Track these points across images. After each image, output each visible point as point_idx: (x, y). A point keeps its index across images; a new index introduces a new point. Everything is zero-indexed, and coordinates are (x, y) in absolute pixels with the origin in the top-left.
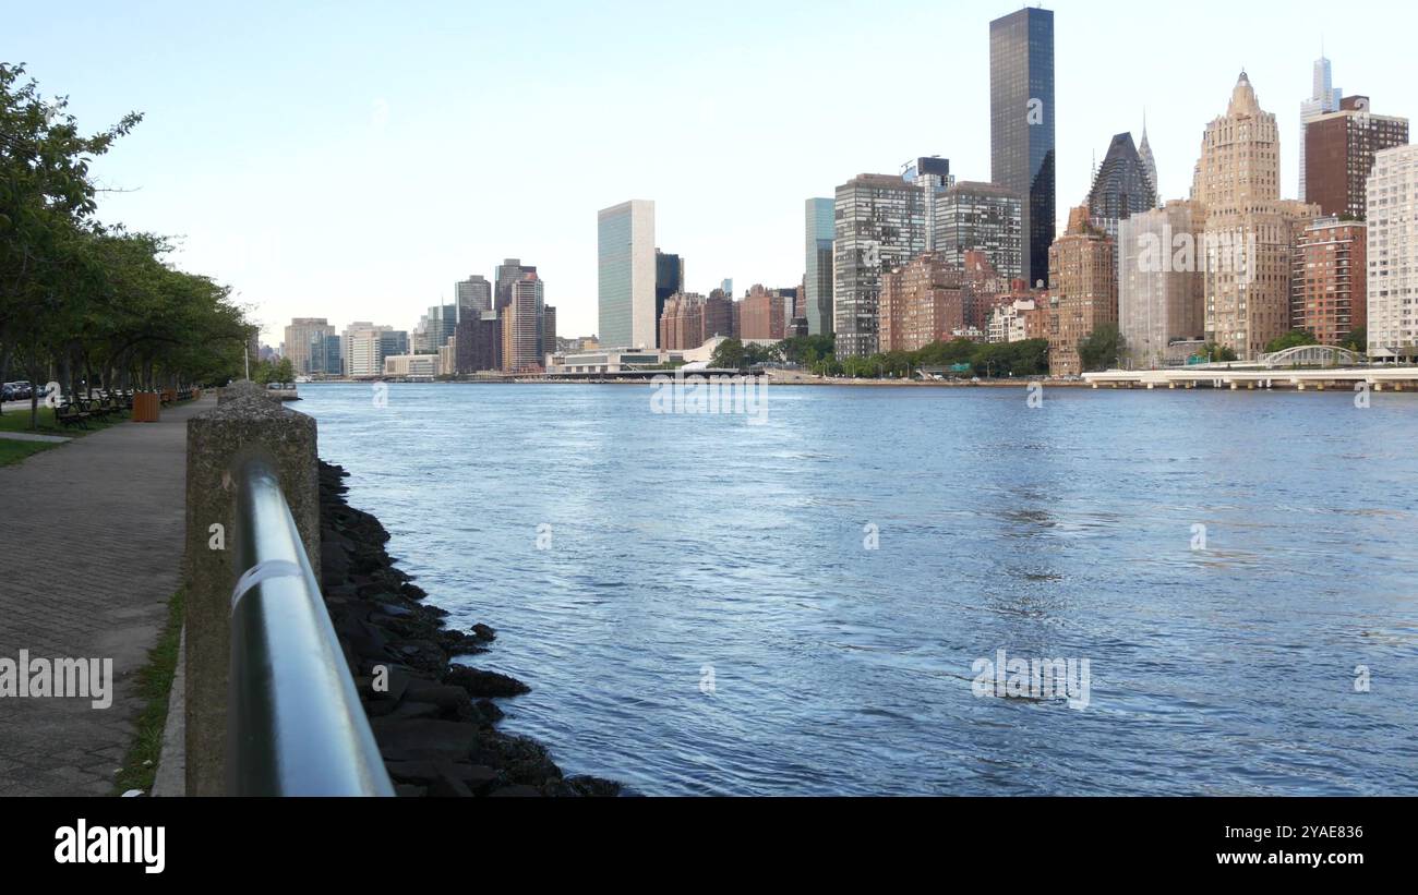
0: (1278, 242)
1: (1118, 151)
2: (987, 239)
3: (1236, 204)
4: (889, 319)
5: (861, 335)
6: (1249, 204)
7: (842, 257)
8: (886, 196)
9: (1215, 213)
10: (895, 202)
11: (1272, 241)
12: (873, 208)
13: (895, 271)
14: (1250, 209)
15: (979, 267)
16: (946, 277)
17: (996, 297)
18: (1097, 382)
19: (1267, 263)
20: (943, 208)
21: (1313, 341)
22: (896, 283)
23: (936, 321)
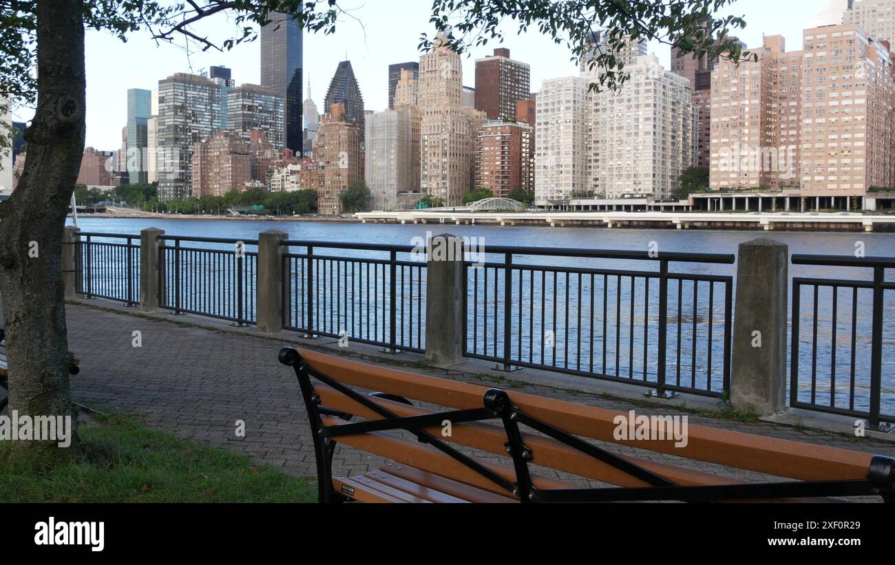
0: (464, 133)
1: (342, 72)
2: (262, 123)
3: (441, 108)
4: (199, 174)
5: (178, 184)
6: (448, 108)
7: (163, 129)
8: (195, 90)
9: (428, 113)
10: (201, 94)
11: (461, 133)
12: (186, 96)
13: (203, 141)
14: (449, 112)
15: (260, 141)
16: (240, 147)
17: (272, 161)
18: (365, 218)
19: (459, 146)
20: (232, 101)
21: (491, 196)
22: (204, 149)
23: (233, 177)
